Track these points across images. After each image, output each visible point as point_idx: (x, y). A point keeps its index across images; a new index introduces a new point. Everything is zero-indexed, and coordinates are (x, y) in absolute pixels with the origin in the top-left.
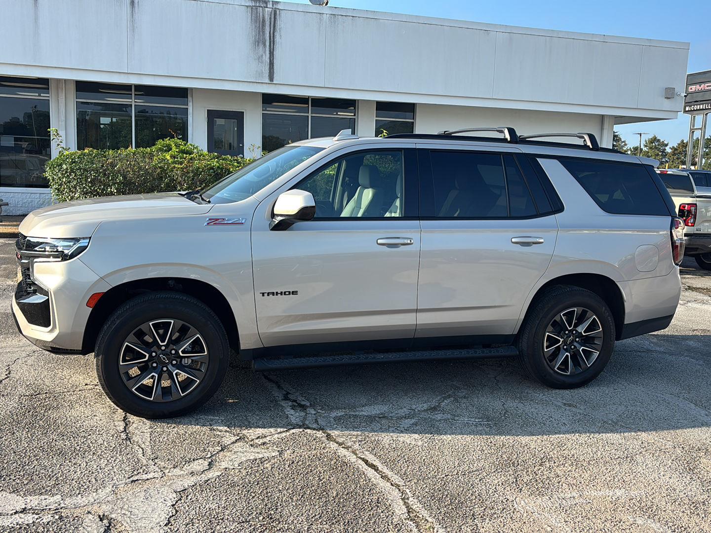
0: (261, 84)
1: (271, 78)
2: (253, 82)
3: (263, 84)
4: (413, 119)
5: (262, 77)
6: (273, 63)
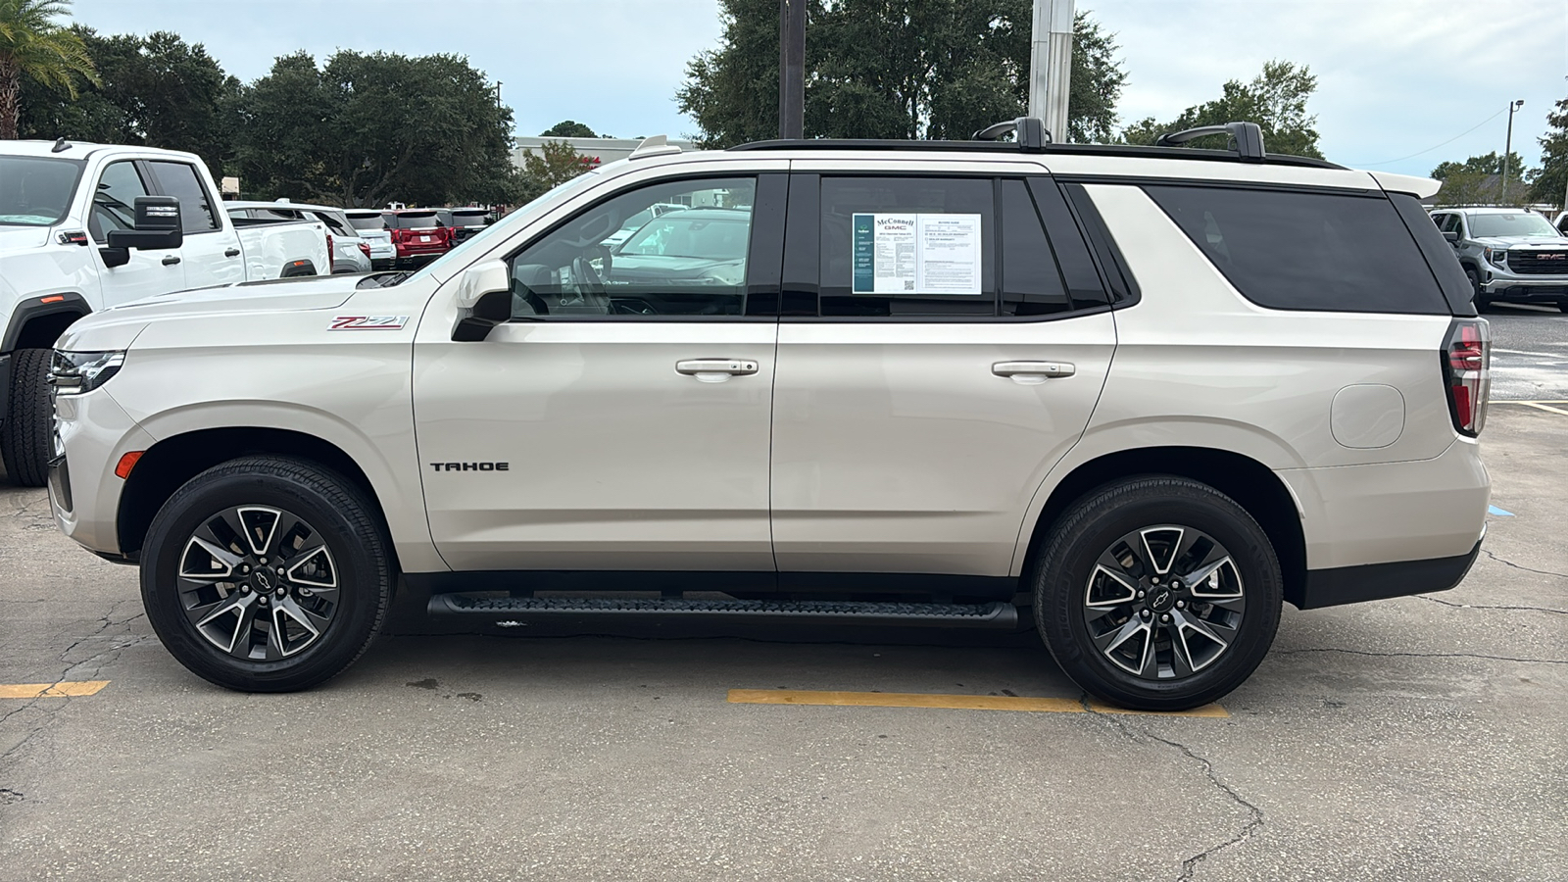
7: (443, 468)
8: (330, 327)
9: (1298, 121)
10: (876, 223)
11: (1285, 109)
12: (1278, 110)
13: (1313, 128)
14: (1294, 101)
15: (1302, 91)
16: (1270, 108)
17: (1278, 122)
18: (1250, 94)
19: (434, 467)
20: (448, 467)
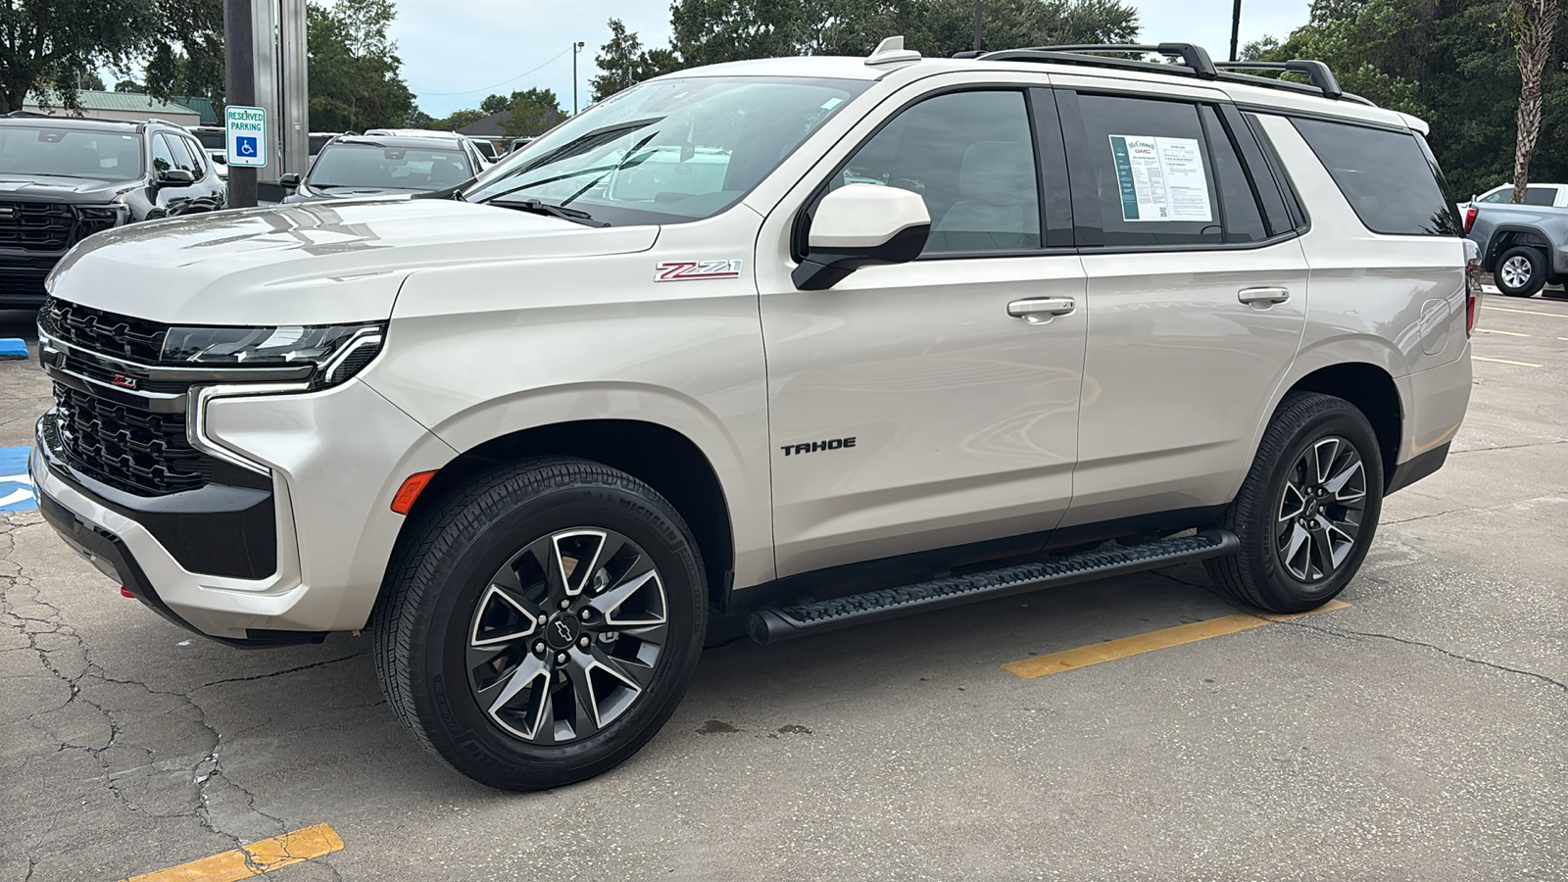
7: (793, 450)
8: (658, 278)
9: (382, 48)
10: (1128, 147)
11: (367, 35)
12: (361, 35)
13: (396, 54)
14: (374, 28)
15: (384, 18)
16: (352, 32)
17: (362, 48)
18: (330, 16)
19: (784, 451)
20: (798, 449)
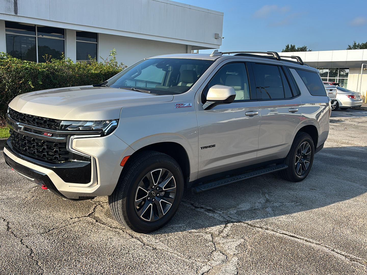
0: (9, 16)
1: (16, 12)
2: (4, 14)
3: (10, 16)
4: (97, 42)
5: (10, 11)
6: (17, 3)
